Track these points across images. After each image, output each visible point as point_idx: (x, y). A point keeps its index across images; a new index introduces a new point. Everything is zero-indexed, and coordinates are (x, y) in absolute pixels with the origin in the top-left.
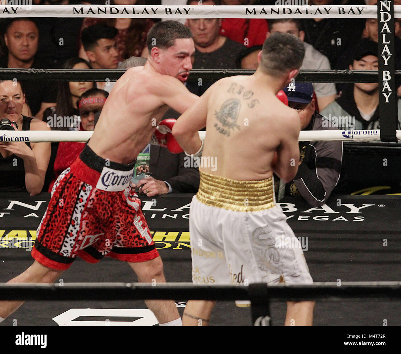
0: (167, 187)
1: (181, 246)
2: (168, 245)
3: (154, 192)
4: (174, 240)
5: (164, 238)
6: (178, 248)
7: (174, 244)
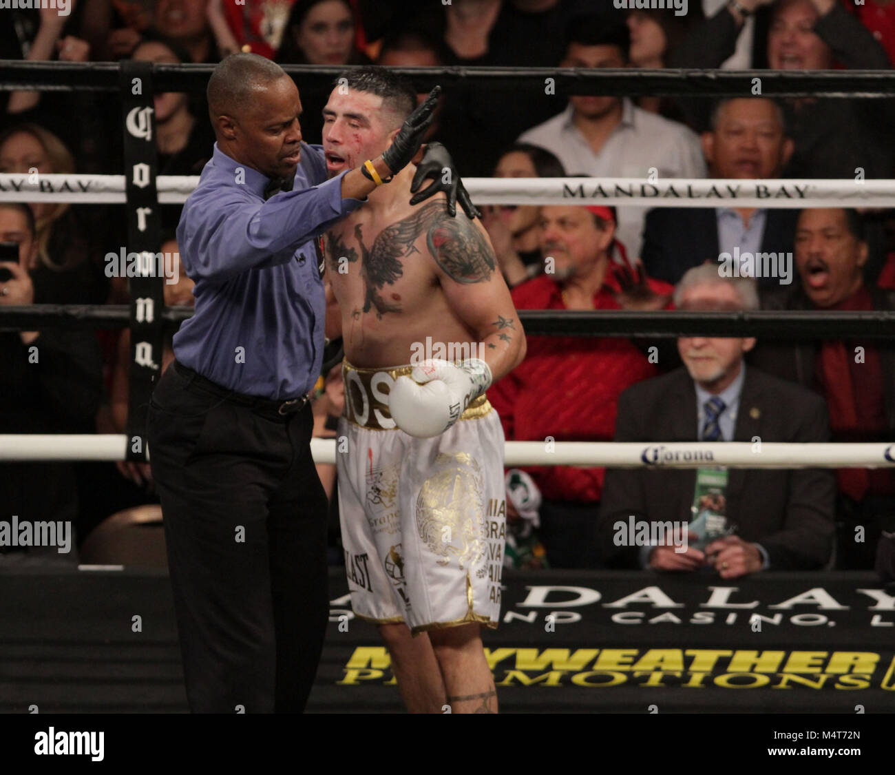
0: (761, 558)
1: (790, 682)
2: (763, 680)
3: (737, 569)
4: (773, 669)
5: (754, 666)
6: (783, 685)
7: (775, 678)
